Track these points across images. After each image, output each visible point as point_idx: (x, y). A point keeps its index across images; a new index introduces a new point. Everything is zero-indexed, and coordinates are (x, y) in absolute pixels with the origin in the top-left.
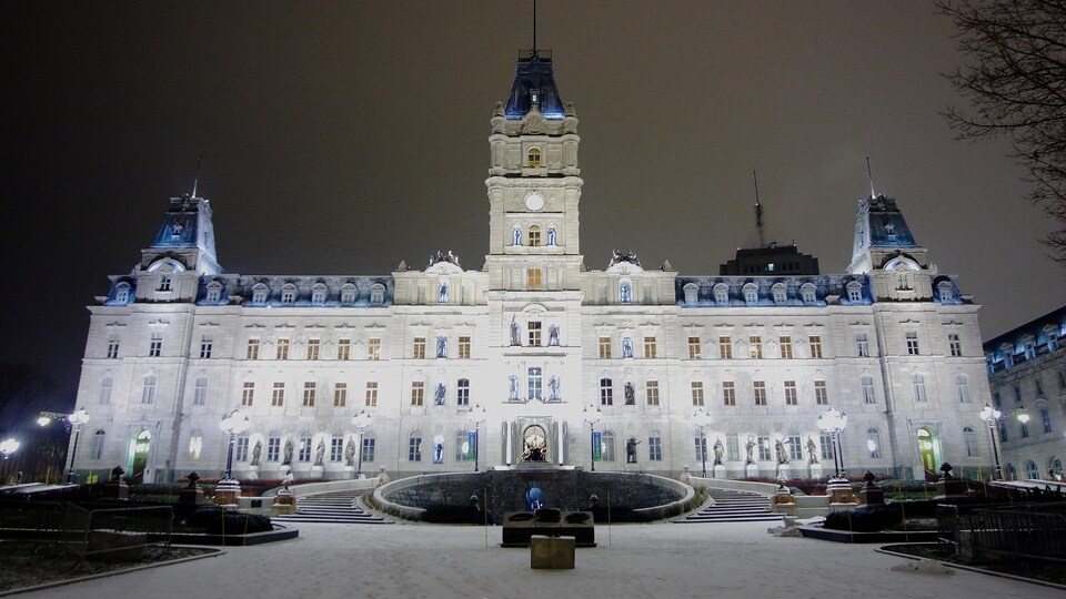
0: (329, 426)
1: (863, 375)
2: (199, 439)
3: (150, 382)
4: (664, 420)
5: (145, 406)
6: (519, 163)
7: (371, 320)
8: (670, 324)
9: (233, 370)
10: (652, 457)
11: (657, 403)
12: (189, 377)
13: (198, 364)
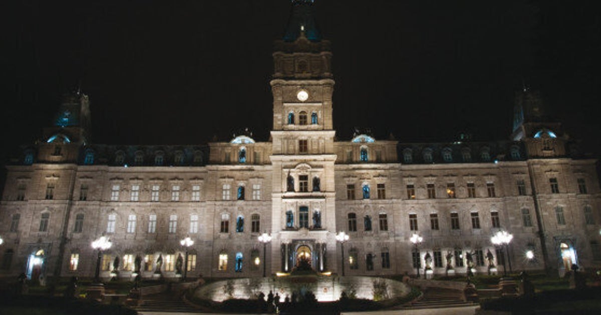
0: (165, 247)
1: (522, 208)
2: (77, 256)
3: (45, 216)
4: (392, 240)
5: (41, 233)
6: (292, 70)
7: (194, 175)
8: (394, 176)
9: (102, 208)
10: (383, 266)
11: (386, 229)
12: (72, 213)
13: (78, 204)
